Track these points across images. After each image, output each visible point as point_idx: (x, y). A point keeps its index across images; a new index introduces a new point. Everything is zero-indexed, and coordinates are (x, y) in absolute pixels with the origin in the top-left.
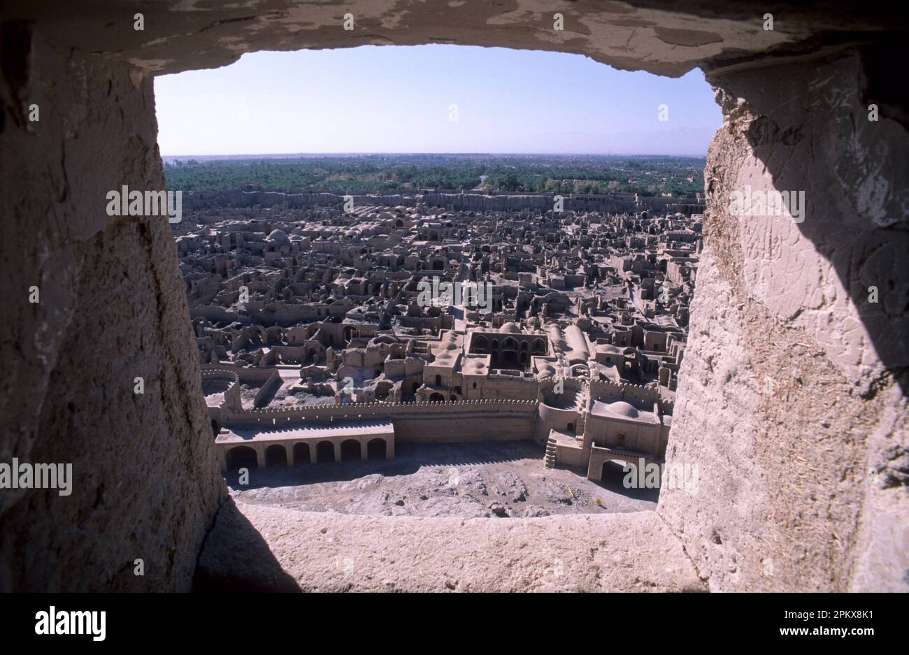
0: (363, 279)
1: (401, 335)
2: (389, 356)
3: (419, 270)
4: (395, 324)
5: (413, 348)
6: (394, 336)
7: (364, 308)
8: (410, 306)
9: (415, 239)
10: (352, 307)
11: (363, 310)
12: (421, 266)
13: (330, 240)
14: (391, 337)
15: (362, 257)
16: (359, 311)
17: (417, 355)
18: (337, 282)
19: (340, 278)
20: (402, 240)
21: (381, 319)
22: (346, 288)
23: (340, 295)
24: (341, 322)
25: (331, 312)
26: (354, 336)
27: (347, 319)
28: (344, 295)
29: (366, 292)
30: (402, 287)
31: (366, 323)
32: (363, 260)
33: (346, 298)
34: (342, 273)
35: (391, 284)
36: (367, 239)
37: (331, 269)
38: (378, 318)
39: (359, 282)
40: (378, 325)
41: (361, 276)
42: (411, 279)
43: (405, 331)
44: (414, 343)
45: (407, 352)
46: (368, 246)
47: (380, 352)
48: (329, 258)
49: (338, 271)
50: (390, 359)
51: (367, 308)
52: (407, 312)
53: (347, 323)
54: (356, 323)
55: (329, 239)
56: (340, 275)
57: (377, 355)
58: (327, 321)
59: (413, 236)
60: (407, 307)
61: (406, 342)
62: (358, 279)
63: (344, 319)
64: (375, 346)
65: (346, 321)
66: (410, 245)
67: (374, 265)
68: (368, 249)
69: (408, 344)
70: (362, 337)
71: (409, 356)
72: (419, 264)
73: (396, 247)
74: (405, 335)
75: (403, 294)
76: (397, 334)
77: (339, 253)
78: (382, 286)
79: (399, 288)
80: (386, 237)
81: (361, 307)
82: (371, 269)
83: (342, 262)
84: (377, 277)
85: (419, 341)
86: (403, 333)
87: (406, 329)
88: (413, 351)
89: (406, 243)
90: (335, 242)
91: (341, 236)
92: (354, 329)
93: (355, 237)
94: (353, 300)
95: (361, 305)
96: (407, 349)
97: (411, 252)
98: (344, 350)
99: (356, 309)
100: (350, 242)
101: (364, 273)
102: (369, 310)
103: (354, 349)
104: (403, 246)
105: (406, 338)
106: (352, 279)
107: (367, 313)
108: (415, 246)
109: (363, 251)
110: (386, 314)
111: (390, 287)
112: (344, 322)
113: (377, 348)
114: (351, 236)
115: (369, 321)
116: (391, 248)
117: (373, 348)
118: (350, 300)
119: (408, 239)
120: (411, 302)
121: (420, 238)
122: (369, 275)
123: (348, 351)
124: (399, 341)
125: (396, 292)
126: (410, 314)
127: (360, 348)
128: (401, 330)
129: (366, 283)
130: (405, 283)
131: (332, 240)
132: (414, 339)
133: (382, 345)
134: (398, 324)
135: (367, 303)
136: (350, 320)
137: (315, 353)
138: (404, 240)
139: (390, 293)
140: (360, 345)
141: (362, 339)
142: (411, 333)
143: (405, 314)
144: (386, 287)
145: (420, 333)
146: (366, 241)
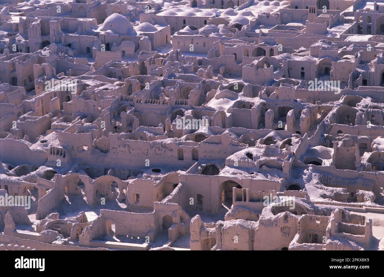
0: (257, 101)
1: (321, 200)
2: (297, 236)
3: (354, 86)
4: (309, 179)
5: (340, 224)
6: (309, 202)
7: (256, 151)
8: (337, 150)
9: (350, 32)
10: (236, 148)
11: (254, 154)
12: (360, 79)
13: (203, 32)
14: (301, 202)
15: (256, 62)
16: (249, 155)
17: (345, 237)
18: (213, 104)
19: (217, 98)
20: (327, 33)
21: (286, 170)
22: (228, 115)
23: (218, 128)
24: (218, 172)
25: (201, 155)
26: (239, 199)
27: (227, 168)
28: (224, 127)
29: (262, 123)
30: (324, 115)
31: (260, 177)
32: (258, 66)
33: (227, 131)
34: (222, 88)
35: (304, 110)
36: (266, 31)
37: (204, 82)
38: (281, 169)
39: (251, 105)
40: (280, 180)
41: (254, 95)
42: (341, 101)
43: (328, 194)
44: (343, 214)
45: (330, 231)
46: (267, 43)
47: (282, 229)
48: (200, 63)
49: (215, 86)
50: (300, 241)
51: (262, 150)
52: (331, 160)
53: (228, 175)
54: (242, 176)
55: (201, 30)
56: (218, 92)
57: (276, 233)
58: (195, 171)
59: (347, 26)
60: (332, 151)
61: (327, 212)
62: (248, 99)
63: (223, 167)
64: (274, 217)
65: (226, 173)
66: (341, 42)
67: (277, 76)
68: (267, 48)
69: (332, 217)
70: (251, 200)
71: (332, 237)
72: (356, 76)
73: (317, 44)
74: (326, 200)
75: (326, 128)
76: (314, 198)
77: (217, 54)
78: (290, 113)
79: (319, 116)
80: (299, 28)
81: (252, 150)
82: (272, 82)
83: (222, 70)
84: (280, 98)
85: (352, 213)
86: (324, 196)
87: (329, 190)
88: (341, 229)
89: (334, 38)
90: (212, 35)
91: (221, 26)
92: (239, 187)
93: (245, 27)
94: (238, 135)
95: (252, 144)
96: (330, 225)
97: (344, 53)
98: (220, 222)
99: (242, 153)
100: (238, 37)
101: (260, 89)
102: (266, 154)
103: (238, 222)
104: (330, 43)
105: (328, 206)
106: (239, 99)
107: (263, 159)
108: (349, 44)
109: (260, 52)
110: (294, 161)
111: (303, 116)
112: (222, 174)
113: (276, 220)
114: (238, 26)
115: (265, 174)
116: (307, 47)
117: (270, 220)
118: (233, 136)
119: (338, 31)
120: (340, 143)
121: (359, 30)
122: (268, 93)
123: (227, 224)
124: (317, 211)
125: (314, 123)
126: (338, 164)
127: (247, 220)
128: (321, 191)
129: (263, 108)
130: (331, 109)
131: (206, 33)
132: (342, 207)
133: (286, 217)
134: (315, 181)
135: (261, 143)
136: (233, 170)
137: (171, 224)
138: (331, 33)
139: (304, 125)
140: (247, 215)
141: (251, 203)
142: (337, 197)
143: (327, 163)
144: (297, 116)
145: (353, 198)
146: (264, 35)
